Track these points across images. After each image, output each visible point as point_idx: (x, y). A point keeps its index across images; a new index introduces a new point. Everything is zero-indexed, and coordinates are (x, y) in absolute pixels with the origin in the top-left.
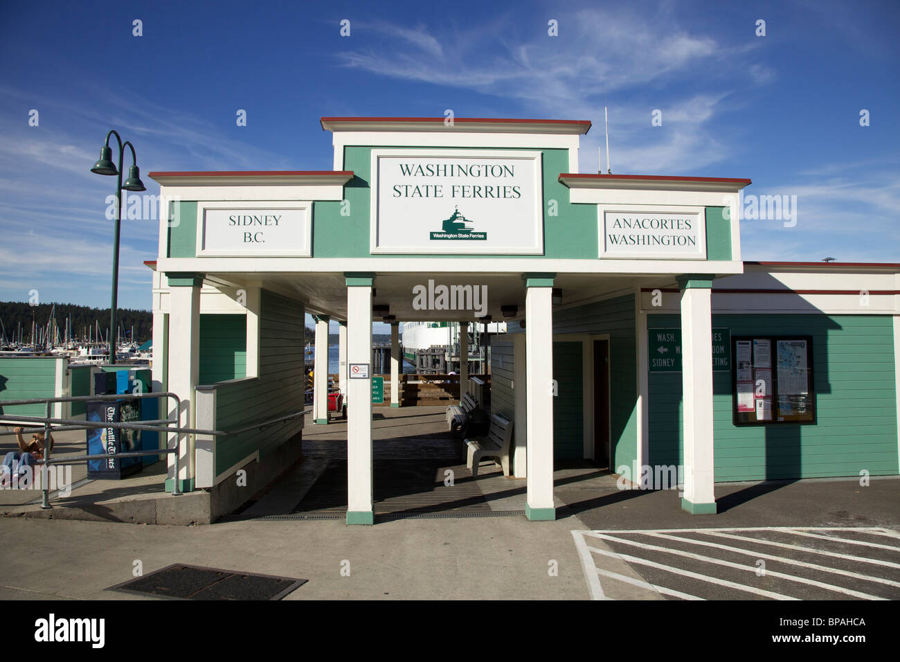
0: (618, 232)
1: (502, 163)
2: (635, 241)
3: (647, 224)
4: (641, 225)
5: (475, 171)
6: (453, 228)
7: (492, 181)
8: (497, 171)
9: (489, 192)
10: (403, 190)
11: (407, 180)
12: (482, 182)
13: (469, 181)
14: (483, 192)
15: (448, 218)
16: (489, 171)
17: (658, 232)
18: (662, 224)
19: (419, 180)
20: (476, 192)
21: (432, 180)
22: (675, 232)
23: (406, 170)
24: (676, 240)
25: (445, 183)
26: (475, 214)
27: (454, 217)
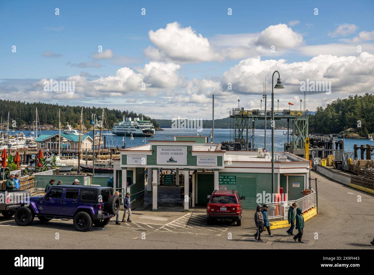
0: (200, 161)
1: (180, 148)
2: (204, 163)
3: (206, 159)
4: (205, 160)
5: (175, 150)
6: (171, 160)
7: (178, 152)
8: (179, 150)
9: (177, 154)
10: (162, 153)
11: (163, 151)
12: (176, 152)
13: (174, 152)
14: (176, 154)
15: (170, 158)
16: (177, 150)
17: (208, 161)
18: (209, 160)
19: (165, 152)
20: (175, 154)
21: (167, 152)
22: (211, 161)
23: (163, 150)
24: (211, 163)
25: (170, 152)
26: (175, 158)
27: (171, 158)
